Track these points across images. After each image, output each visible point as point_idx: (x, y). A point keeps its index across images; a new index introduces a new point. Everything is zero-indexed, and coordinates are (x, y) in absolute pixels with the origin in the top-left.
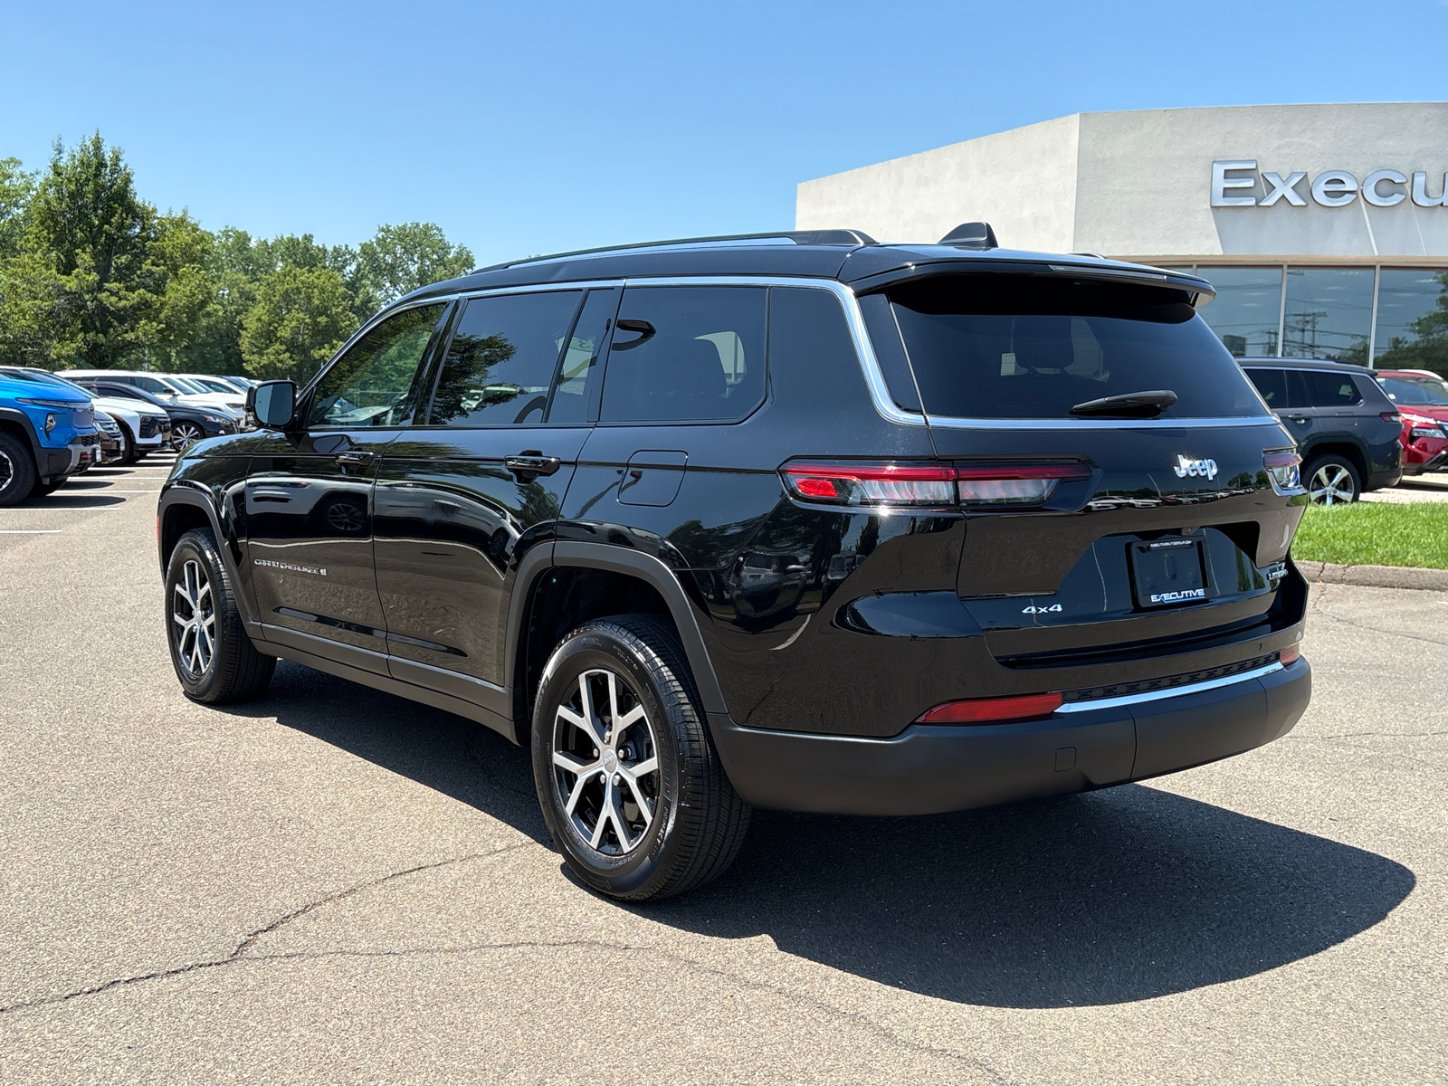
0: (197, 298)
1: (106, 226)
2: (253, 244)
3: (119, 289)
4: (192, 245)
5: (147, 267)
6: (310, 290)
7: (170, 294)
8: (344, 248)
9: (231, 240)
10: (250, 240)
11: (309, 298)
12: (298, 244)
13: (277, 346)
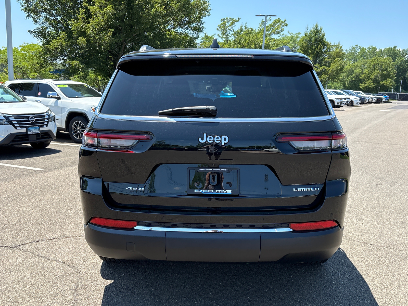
0: (339, 68)
1: (316, 49)
2: (377, 50)
3: (318, 66)
4: (339, 53)
5: (326, 60)
6: (382, 64)
7: (331, 67)
8: (406, 50)
9: (371, 50)
10: (376, 49)
11: (381, 66)
12: (392, 49)
13: (370, 81)
